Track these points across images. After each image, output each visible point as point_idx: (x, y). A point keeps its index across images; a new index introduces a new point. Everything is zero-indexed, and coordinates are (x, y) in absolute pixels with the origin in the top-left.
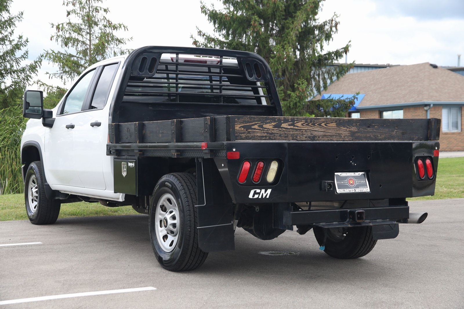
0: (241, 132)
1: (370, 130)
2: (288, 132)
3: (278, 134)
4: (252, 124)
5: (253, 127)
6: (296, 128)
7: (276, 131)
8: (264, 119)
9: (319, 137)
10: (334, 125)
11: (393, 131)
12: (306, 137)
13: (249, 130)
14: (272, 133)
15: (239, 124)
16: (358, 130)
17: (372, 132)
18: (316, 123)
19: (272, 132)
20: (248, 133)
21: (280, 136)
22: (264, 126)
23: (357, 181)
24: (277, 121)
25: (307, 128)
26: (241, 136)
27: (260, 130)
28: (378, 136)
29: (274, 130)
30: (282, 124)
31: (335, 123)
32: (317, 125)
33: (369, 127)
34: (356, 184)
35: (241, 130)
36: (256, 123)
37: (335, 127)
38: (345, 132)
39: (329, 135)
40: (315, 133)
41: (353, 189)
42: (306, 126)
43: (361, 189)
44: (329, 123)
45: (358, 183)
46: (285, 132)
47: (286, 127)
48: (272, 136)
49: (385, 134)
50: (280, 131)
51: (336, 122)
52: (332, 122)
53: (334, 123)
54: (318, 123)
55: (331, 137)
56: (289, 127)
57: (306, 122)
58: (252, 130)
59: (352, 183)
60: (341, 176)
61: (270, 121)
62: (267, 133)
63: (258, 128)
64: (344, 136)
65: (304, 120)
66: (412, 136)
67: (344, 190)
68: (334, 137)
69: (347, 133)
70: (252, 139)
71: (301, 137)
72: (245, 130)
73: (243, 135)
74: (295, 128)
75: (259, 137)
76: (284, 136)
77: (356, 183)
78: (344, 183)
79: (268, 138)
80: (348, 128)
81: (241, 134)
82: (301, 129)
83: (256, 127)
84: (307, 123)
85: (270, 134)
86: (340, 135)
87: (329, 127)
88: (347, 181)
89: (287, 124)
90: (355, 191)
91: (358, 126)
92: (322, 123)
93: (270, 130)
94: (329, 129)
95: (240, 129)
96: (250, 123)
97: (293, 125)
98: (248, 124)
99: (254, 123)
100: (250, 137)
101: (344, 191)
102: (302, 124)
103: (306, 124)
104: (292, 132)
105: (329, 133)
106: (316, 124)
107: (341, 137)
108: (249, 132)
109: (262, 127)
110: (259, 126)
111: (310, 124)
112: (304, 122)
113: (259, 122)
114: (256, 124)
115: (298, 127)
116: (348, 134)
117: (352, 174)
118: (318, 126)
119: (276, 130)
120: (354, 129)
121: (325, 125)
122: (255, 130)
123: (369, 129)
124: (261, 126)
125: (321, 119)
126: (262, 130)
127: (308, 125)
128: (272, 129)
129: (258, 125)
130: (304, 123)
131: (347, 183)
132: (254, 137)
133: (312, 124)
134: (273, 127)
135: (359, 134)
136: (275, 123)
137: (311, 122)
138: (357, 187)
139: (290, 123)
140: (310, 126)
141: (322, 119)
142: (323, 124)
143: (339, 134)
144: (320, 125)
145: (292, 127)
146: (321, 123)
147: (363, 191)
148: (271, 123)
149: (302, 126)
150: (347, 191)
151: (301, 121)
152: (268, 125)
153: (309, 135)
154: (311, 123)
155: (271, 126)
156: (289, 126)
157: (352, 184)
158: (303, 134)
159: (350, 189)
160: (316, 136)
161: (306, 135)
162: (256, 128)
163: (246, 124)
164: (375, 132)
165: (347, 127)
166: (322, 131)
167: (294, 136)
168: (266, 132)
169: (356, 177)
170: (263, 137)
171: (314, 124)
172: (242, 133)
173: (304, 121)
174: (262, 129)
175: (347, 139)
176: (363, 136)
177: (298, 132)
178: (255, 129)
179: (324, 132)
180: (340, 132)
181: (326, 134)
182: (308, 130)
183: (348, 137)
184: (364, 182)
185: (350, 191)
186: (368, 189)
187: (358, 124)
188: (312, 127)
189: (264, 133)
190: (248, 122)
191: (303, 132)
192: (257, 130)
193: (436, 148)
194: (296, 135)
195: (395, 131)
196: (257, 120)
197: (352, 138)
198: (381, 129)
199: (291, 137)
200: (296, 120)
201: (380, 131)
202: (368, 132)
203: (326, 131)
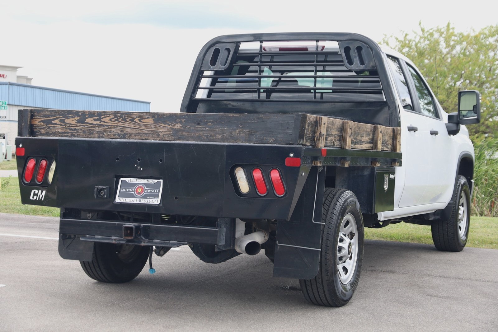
0: (41, 127)
2: (93, 128)
3: (81, 130)
4: (53, 118)
5: (53, 122)
6: (104, 124)
7: (79, 126)
8: (66, 113)
9: (131, 135)
10: (151, 121)
11: (235, 130)
12: (115, 135)
13: (49, 125)
14: (75, 129)
15: (39, 118)
16: (183, 127)
17: (204, 130)
18: (128, 118)
19: (75, 127)
20: (48, 128)
21: (84, 132)
22: (66, 121)
23: (148, 190)
24: (81, 116)
25: (116, 125)
26: (40, 132)
27: (61, 125)
28: (211, 136)
29: (77, 125)
30: (87, 119)
31: (152, 118)
32: (129, 120)
33: (199, 124)
35: (41, 125)
36: (57, 117)
37: (151, 123)
38: (165, 130)
39: (144, 134)
40: (126, 131)
41: (138, 199)
42: (115, 122)
43: (149, 200)
44: (144, 119)
45: (148, 192)
46: (90, 128)
47: (91, 122)
48: (75, 132)
50: (84, 126)
51: (153, 117)
52: (148, 118)
53: (151, 119)
54: (130, 118)
55: (146, 135)
56: (95, 123)
57: (115, 116)
58: (52, 125)
59: (139, 191)
60: (130, 182)
61: (73, 116)
62: (70, 129)
63: (60, 123)
64: (164, 135)
65: (112, 115)
66: (265, 138)
68: (150, 135)
69: (167, 131)
70: (52, 135)
71: (108, 134)
72: (45, 125)
73: (42, 130)
74: (101, 123)
75: (60, 133)
76: (88, 133)
77: (146, 192)
78: (130, 191)
79: (70, 134)
80: (169, 125)
81: (41, 129)
82: (110, 125)
83: (57, 121)
84: (116, 118)
85: (73, 130)
86: (158, 134)
87: (144, 124)
88: (135, 189)
89: (92, 119)
90: (140, 202)
91: (184, 122)
92: (135, 118)
93: (73, 126)
94: (145, 126)
95: (40, 124)
96: (50, 117)
97: (99, 120)
98: (48, 119)
99: (55, 117)
100: (51, 133)
101: (125, 200)
102: (110, 120)
104: (98, 128)
105: (143, 131)
106: (128, 120)
107: (160, 136)
108: (49, 128)
109: (64, 122)
110: (61, 121)
111: (120, 120)
112: (113, 117)
113: (60, 117)
114: (57, 119)
115: (105, 122)
116: (169, 133)
117: (144, 181)
118: (130, 122)
120: (177, 126)
121: (140, 120)
122: (56, 126)
123: (199, 127)
125: (134, 114)
126: (63, 126)
127: (117, 120)
128: (75, 125)
129: (59, 119)
130: (113, 118)
131: (134, 192)
132: (55, 133)
133: (123, 120)
134: (76, 122)
135: (184, 133)
136: (79, 118)
138: (145, 197)
139: (96, 117)
140: (120, 121)
141: (136, 114)
142: (136, 120)
143: (156, 133)
145: (98, 122)
146: (134, 119)
147: (151, 203)
148: (74, 118)
149: (110, 122)
150: (129, 200)
152: (71, 119)
153: (119, 132)
154: (122, 118)
155: (73, 122)
156: (94, 121)
157: (139, 193)
158: (111, 131)
159: (133, 199)
160: (127, 134)
161: (115, 132)
162: (57, 123)
163: (46, 119)
164: (207, 130)
165: (168, 123)
166: (135, 128)
167: (100, 133)
168: (68, 128)
169: (148, 185)
170: (65, 133)
171: (125, 120)
173: (113, 116)
174: (63, 124)
175: (167, 138)
176: (190, 136)
177: (105, 128)
178: (55, 124)
179: (137, 129)
180: (158, 130)
181: (140, 132)
182: (117, 126)
183: (169, 135)
184: (156, 191)
185: (133, 201)
186: (157, 201)
187: (183, 120)
188: (122, 122)
189: (66, 129)
190: (49, 116)
191: (111, 129)
192: (58, 126)
193: (292, 155)
194: (103, 132)
195: (238, 130)
196: (58, 114)
197: (173, 137)
198: (216, 127)
199: (96, 134)
200: (103, 114)
201: (215, 130)
202: (198, 131)
203: (141, 128)
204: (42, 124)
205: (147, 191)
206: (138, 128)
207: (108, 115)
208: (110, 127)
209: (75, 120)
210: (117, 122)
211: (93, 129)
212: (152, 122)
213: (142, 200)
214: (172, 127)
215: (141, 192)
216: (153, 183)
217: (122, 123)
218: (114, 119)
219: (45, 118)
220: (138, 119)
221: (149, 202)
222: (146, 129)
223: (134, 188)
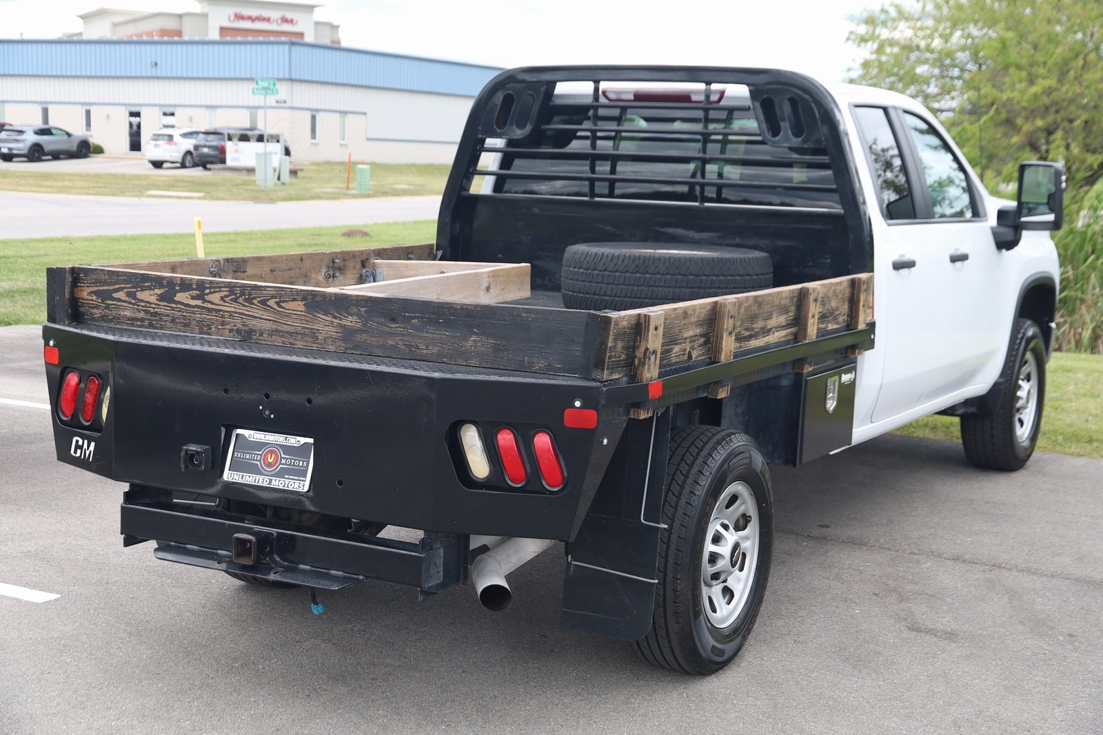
0: (92, 304)
1: (396, 327)
2: (190, 313)
3: (168, 316)
4: (114, 287)
5: (115, 295)
6: (209, 306)
7: (163, 308)
8: (138, 278)
9: (261, 334)
10: (299, 306)
11: (466, 339)
12: (231, 331)
13: (108, 302)
14: (156, 313)
15: (88, 286)
16: (363, 325)
17: (404, 335)
18: (255, 298)
19: (156, 310)
20: (105, 308)
21: (173, 321)
22: (140, 295)
23: (287, 459)
24: (166, 286)
25: (233, 310)
26: (91, 314)
27: (130, 303)
28: (417, 348)
29: (159, 305)
30: (178, 294)
31: (301, 301)
32: (259, 302)
33: (394, 320)
34: (281, 466)
35: (92, 300)
36: (123, 286)
37: (301, 311)
38: (327, 328)
39: (286, 332)
40: (253, 323)
41: (267, 478)
42: (231, 304)
43: (287, 481)
44: (287, 301)
45: (286, 464)
46: (185, 314)
47: (186, 301)
48: (157, 320)
49: (440, 345)
50: (173, 309)
51: (304, 299)
52: (294, 300)
53: (300, 303)
54: (259, 297)
55: (291, 336)
56: (193, 303)
57: (232, 292)
58: (114, 303)
59: (270, 460)
60: (252, 439)
61: (152, 285)
62: (146, 312)
63: (127, 299)
64: (325, 338)
65: (226, 289)
66: (526, 358)
67: (243, 476)
68: (299, 337)
69: (332, 331)
70: (114, 322)
71: (219, 329)
72: (100, 301)
73: (95, 311)
74: (206, 305)
75: (129, 319)
76: (180, 323)
77: (283, 464)
78: (251, 460)
79: (146, 323)
80: (335, 317)
81: (93, 308)
82: (221, 310)
83: (121, 295)
84: (234, 297)
85: (151, 314)
86: (313, 334)
87: (287, 311)
88: (261, 455)
89: (187, 294)
90: (270, 483)
91: (364, 314)
92: (270, 299)
93: (152, 306)
94: (288, 315)
95: (90, 298)
96: (109, 285)
97: (200, 297)
98: (105, 288)
99: (117, 286)
100: (111, 317)
101: (242, 478)
102: (222, 299)
103: (230, 297)
104: (200, 314)
105: (286, 326)
106: (255, 301)
107: (317, 339)
108: (108, 307)
109: (135, 298)
110: (128, 294)
111: (241, 300)
112: (228, 293)
113: (128, 286)
114: (121, 289)
115: (212, 303)
116: (335, 334)
117: (278, 439)
118: (260, 305)
119: (164, 306)
120: (351, 321)
121: (278, 304)
122: (120, 303)
123: (394, 326)
124: (132, 295)
125: (268, 289)
126: (134, 304)
127: (235, 300)
128: (156, 304)
129: (126, 290)
130: (227, 296)
131: (260, 461)
132: (118, 318)
133: (245, 300)
134: (158, 300)
135: (365, 337)
136: (162, 291)
137: (242, 294)
138: (281, 474)
139: (194, 292)
140: (240, 303)
141: (270, 289)
142: (272, 303)
143: (311, 332)
144: (264, 303)
145: (199, 303)
146: (268, 300)
147: (290, 488)
148: (154, 290)
149: (222, 303)
150: (249, 479)
151: (220, 291)
152: (147, 293)
153: (239, 326)
154: (243, 297)
155: (152, 297)
156: (192, 299)
157: (269, 465)
158: (223, 322)
159: (258, 477)
160: (255, 331)
161: (232, 324)
162: (123, 299)
163: (101, 288)
164: (410, 335)
165: (333, 314)
166: (270, 320)
167: (203, 325)
168: (143, 310)
169: (287, 449)
170: (136, 319)
171: (250, 301)
172: (95, 307)
173: (227, 291)
174: (133, 301)
175: (332, 345)
176: (376, 343)
177: (213, 316)
178: (119, 300)
179: (274, 321)
180: (314, 327)
181: (279, 328)
182: (236, 313)
183: (334, 340)
184: (303, 464)
185: (257, 481)
186: (303, 486)
187: (362, 309)
188: (245, 306)
189: (139, 311)
190: (105, 283)
191: (224, 318)
192: (124, 304)
193: (578, 404)
194: (209, 323)
195: (472, 339)
196: (124, 280)
197: (344, 345)
198: (428, 329)
199: (197, 326)
200: (208, 286)
201: (425, 334)
202: (392, 334)
203: (281, 321)
204: (94, 298)
205: (285, 461)
206: (275, 319)
207: (218, 290)
208: (222, 313)
209: (156, 294)
210: (235, 305)
211: (190, 316)
212: (303, 310)
213: (273, 481)
214: (340, 322)
215: (273, 464)
216: (296, 445)
217: (244, 308)
218: (229, 298)
219: (101, 286)
220: (274, 300)
221: (288, 487)
222: (290, 323)
223: (261, 453)
